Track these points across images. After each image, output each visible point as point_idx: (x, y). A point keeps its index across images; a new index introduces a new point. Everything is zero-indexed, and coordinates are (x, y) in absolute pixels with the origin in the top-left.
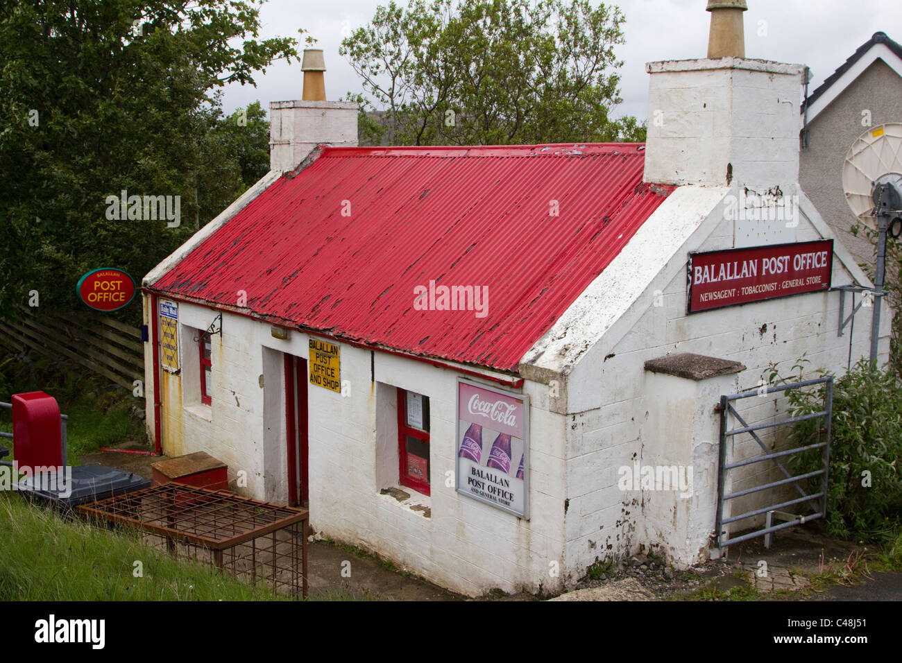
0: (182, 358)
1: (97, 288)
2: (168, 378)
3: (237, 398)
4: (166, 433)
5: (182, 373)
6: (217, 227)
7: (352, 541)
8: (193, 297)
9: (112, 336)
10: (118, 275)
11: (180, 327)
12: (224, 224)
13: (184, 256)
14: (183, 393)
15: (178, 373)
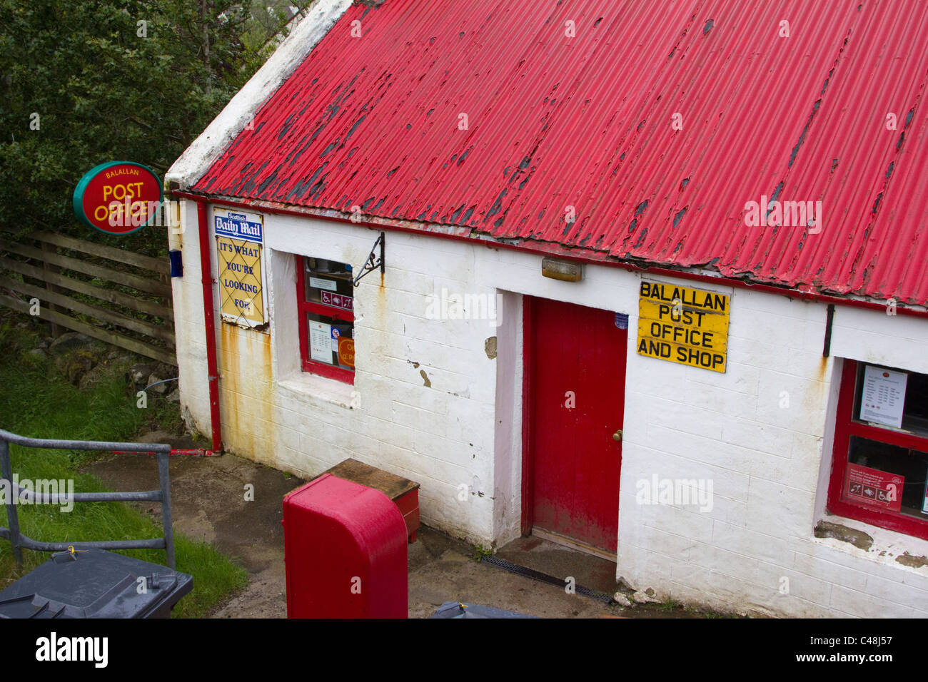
0: (272, 305)
1: (108, 196)
2: (234, 336)
3: (423, 373)
4: (232, 420)
5: (272, 329)
6: (274, 86)
7: (730, 606)
8: (305, 206)
9: (67, 263)
10: (136, 173)
11: (267, 256)
12: (284, 81)
13: (233, 135)
14: (274, 360)
15: (262, 328)
